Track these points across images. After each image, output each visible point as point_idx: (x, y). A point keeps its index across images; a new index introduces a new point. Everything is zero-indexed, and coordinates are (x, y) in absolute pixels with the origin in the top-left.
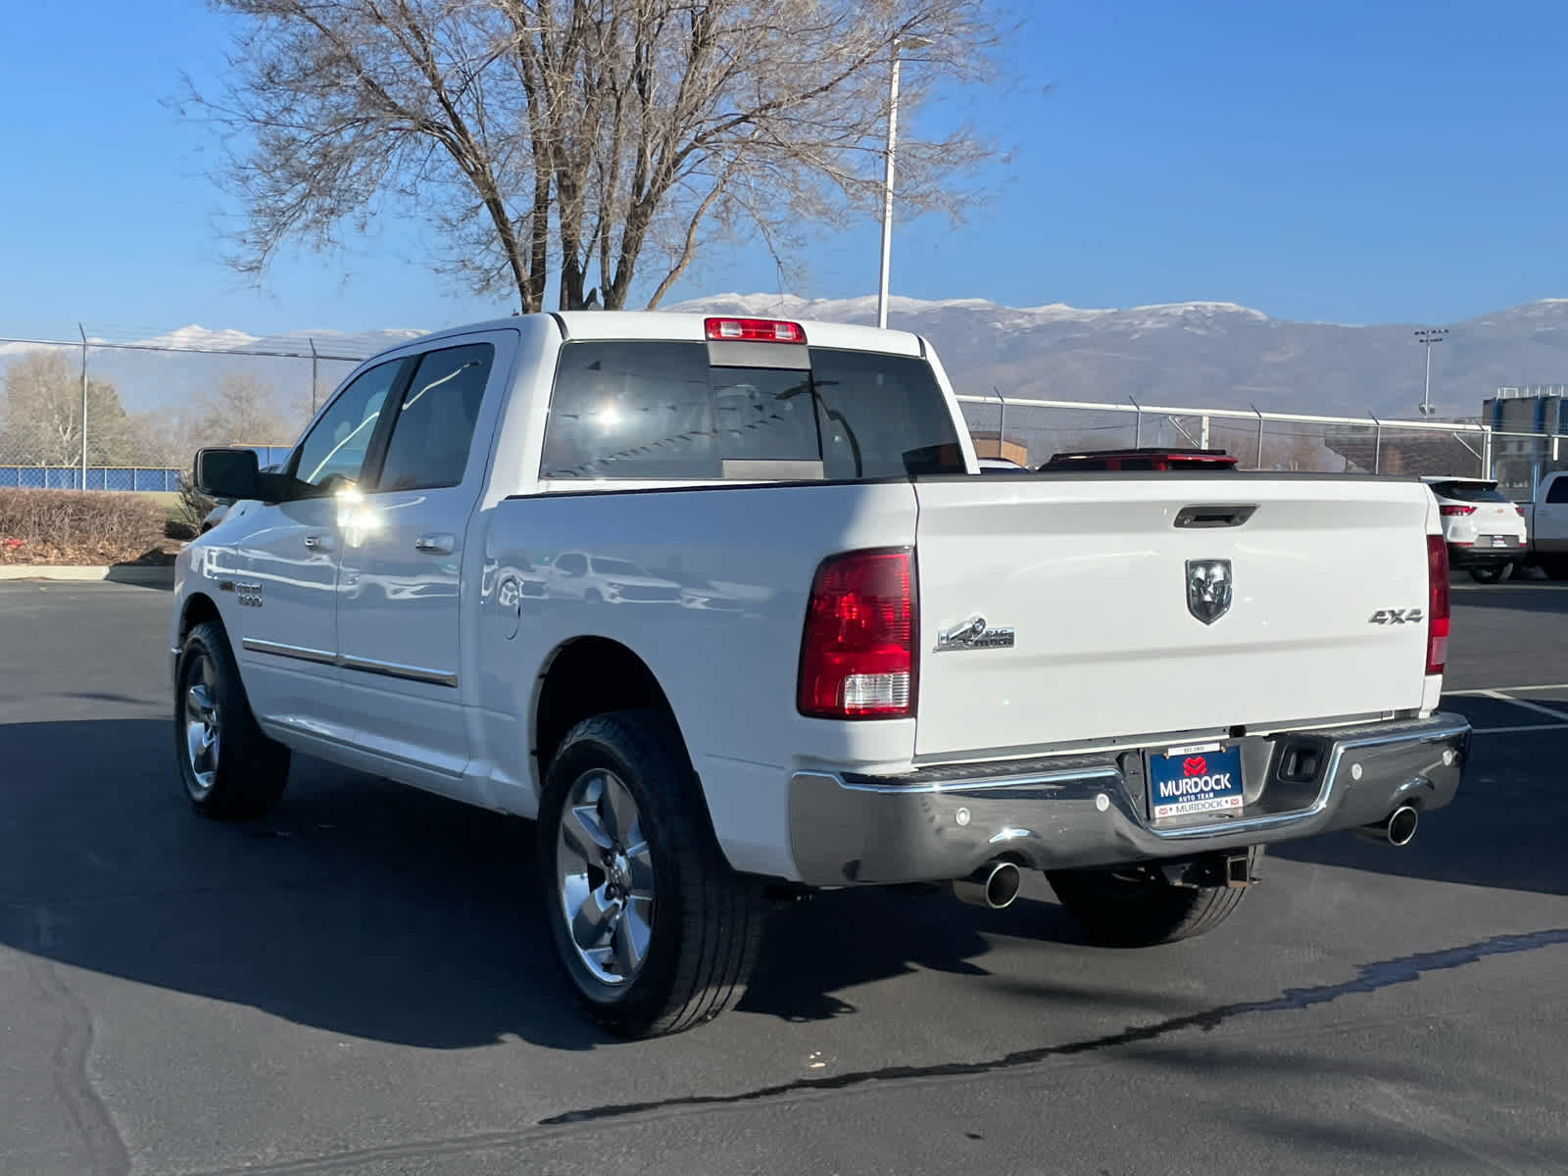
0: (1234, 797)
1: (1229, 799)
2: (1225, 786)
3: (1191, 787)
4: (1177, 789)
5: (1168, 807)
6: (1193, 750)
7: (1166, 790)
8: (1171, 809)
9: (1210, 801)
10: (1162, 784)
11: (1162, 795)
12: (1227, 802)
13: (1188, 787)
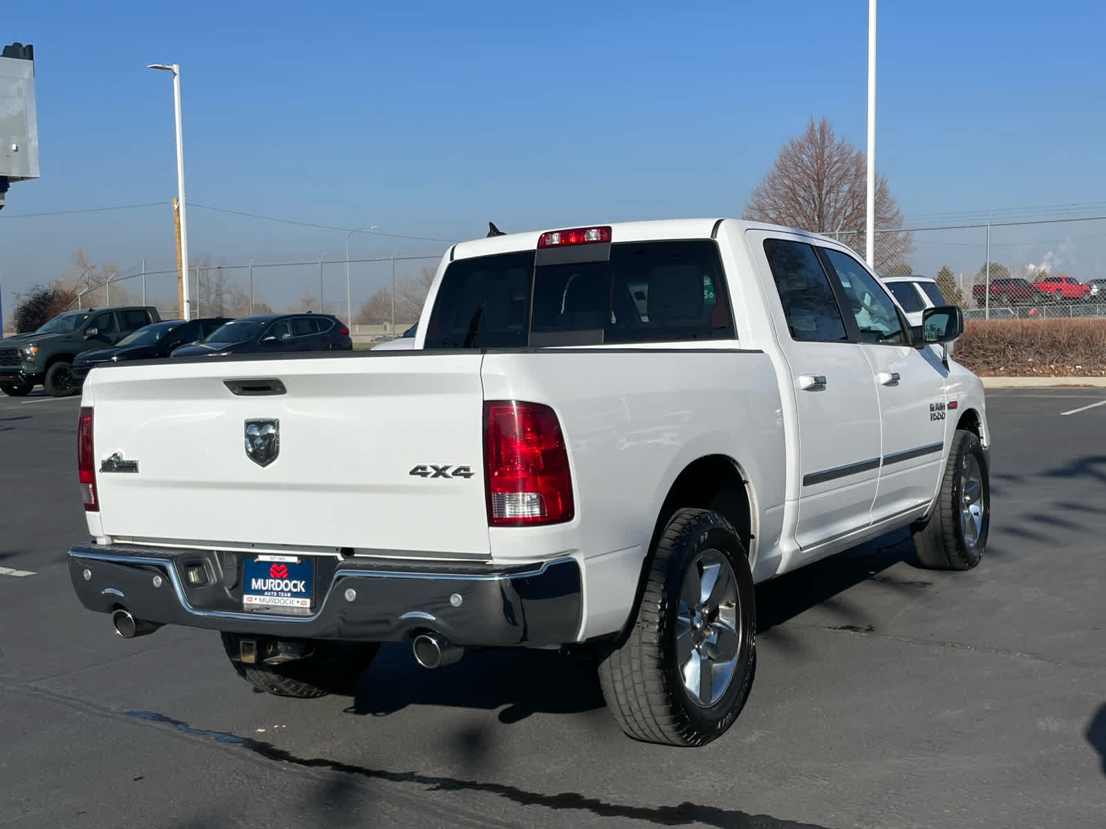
0: (304, 600)
1: (300, 600)
2: (301, 590)
3: (275, 586)
4: (265, 585)
5: (254, 597)
6: (277, 559)
7: (257, 584)
8: (256, 599)
9: (285, 599)
10: (254, 580)
11: (253, 588)
12: (298, 602)
13: (273, 585)
